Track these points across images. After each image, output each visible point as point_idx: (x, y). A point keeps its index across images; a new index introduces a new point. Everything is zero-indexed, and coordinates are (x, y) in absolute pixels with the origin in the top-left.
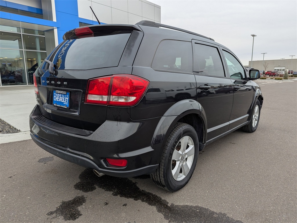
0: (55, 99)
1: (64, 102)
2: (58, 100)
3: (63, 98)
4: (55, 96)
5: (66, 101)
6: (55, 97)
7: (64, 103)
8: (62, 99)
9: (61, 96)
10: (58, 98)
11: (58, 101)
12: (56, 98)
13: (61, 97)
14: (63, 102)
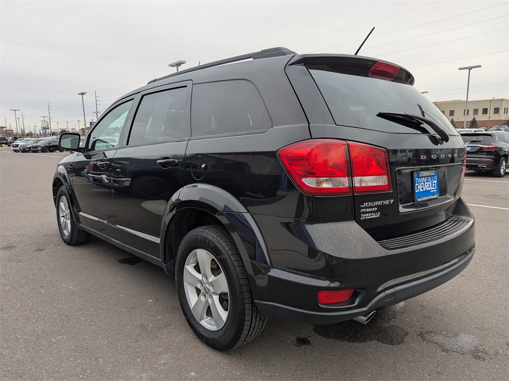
0: (417, 190)
1: (432, 189)
2: (422, 188)
3: (429, 183)
4: (418, 183)
5: (434, 186)
6: (417, 186)
7: (431, 191)
8: (428, 185)
9: (427, 181)
10: (422, 185)
11: (422, 190)
12: (419, 187)
13: (426, 183)
14: (429, 189)
